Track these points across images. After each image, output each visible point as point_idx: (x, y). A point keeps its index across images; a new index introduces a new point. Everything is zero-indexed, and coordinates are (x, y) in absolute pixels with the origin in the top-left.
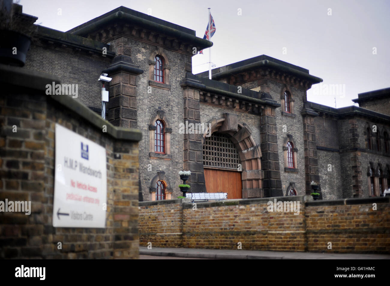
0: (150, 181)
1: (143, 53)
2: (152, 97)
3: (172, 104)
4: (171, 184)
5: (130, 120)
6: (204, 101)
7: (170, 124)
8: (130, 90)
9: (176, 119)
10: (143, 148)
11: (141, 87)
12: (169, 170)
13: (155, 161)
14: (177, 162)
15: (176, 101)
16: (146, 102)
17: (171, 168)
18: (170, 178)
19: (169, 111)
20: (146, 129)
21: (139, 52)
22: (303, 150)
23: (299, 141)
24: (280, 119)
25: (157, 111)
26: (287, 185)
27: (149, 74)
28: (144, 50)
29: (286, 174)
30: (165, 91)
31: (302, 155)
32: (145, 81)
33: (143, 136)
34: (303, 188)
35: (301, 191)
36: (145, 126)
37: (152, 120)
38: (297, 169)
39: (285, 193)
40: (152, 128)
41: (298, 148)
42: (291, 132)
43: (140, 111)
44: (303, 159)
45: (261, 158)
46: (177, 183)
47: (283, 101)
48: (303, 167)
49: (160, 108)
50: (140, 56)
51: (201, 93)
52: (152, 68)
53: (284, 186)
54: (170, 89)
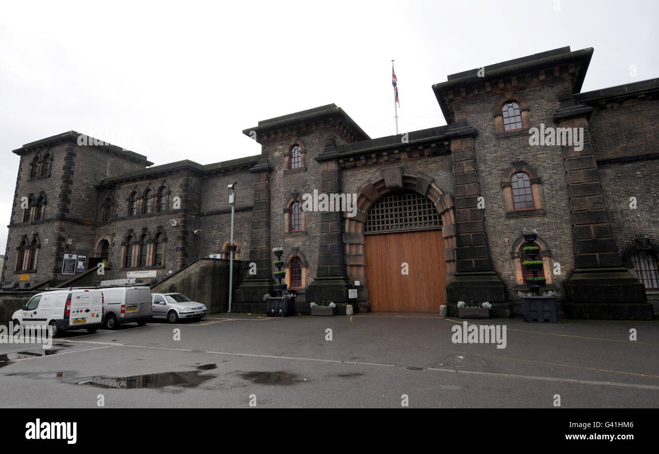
0: (285, 258)
1: (279, 149)
2: (288, 184)
3: (309, 183)
4: (307, 258)
5: (260, 211)
6: (342, 169)
8: (261, 185)
10: (278, 231)
11: (278, 179)
12: (305, 245)
13: (291, 239)
14: (314, 237)
15: (314, 178)
16: (282, 190)
17: (307, 243)
18: (306, 252)
20: (282, 213)
21: (276, 150)
22: (559, 176)
23: (546, 165)
24: (494, 146)
25: (292, 194)
26: (514, 237)
27: (285, 167)
28: (280, 147)
29: (512, 221)
30: (302, 174)
31: (558, 185)
32: (282, 172)
33: (278, 220)
34: (563, 237)
35: (557, 243)
36: (281, 211)
37: (287, 204)
38: (539, 210)
39: (508, 251)
40: (285, 211)
41: (545, 177)
42: (521, 158)
43: (276, 199)
44: (561, 189)
45: (453, 208)
46: (314, 257)
47: (499, 119)
48: (564, 204)
49: (295, 191)
50: (277, 154)
51: (341, 161)
52: (287, 159)
53: (506, 240)
54: (306, 170)
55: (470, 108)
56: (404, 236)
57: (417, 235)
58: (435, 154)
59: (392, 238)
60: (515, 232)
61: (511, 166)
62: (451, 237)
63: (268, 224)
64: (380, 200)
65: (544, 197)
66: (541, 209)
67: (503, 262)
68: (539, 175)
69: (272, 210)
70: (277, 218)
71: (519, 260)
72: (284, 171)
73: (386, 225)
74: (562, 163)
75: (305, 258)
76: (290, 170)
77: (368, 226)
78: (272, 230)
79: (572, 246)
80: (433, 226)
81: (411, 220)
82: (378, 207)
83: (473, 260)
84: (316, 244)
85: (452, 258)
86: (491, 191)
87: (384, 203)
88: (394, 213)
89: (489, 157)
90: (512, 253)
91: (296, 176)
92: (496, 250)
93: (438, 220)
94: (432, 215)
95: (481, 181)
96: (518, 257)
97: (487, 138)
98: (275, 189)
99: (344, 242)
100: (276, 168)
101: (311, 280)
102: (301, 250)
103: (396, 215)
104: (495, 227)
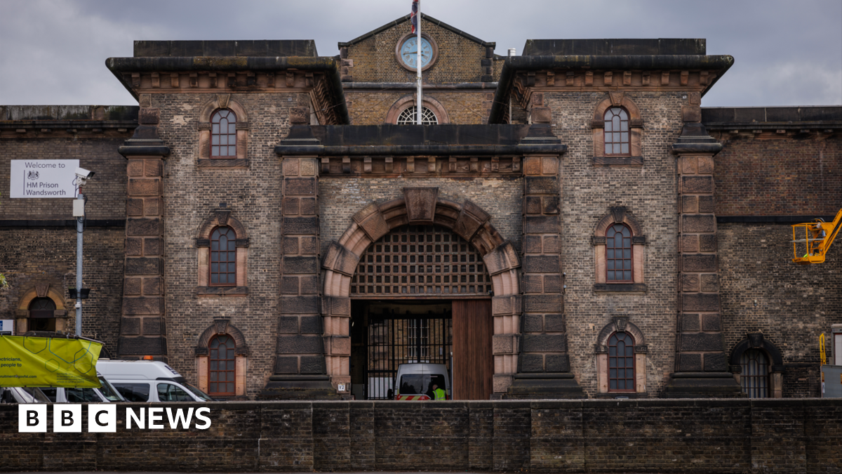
0: (198, 337)
1: (186, 112)
2: (207, 187)
3: (253, 192)
4: (247, 340)
5: (143, 238)
6: (325, 173)
7: (248, 231)
8: (145, 185)
9: (263, 219)
10: (183, 281)
11: (181, 174)
12: (243, 314)
13: (211, 301)
14: (263, 299)
15: (265, 185)
16: (192, 198)
17: (247, 310)
18: (246, 328)
19: (246, 206)
20: (191, 246)
21: (178, 112)
22: (670, 236)
23: (655, 219)
24: (588, 176)
25: (215, 211)
26: (603, 322)
27: (199, 148)
28: (187, 107)
29: (602, 299)
30: (238, 171)
31: (667, 250)
32: (190, 161)
33: (182, 260)
34: (665, 327)
35: (657, 334)
36: (189, 242)
37: (203, 230)
38: (639, 284)
39: (592, 342)
40: (200, 243)
41: (652, 236)
42: (624, 201)
43: (177, 217)
44: (670, 257)
45: (518, 268)
46: (261, 336)
47: (598, 133)
48: (670, 278)
49: (223, 204)
50: (179, 120)
51: (325, 160)
52: (204, 136)
53: (591, 326)
54: (248, 166)
55: (558, 104)
58: (494, 174)
60: (604, 315)
61: (608, 212)
62: (510, 315)
63: (161, 267)
64: (386, 237)
65: (647, 266)
66: (642, 284)
67: (583, 359)
68: (645, 232)
69: (169, 239)
70: (180, 256)
71: (605, 356)
72: (199, 161)
73: (392, 284)
74: (675, 218)
75: (242, 337)
76: (208, 159)
77: (359, 283)
78: (168, 279)
79: (674, 339)
80: (476, 294)
81: (438, 278)
82: (379, 249)
83: (544, 355)
84: (267, 314)
85: (508, 349)
86: (577, 249)
87: (392, 244)
88: (409, 264)
89: (579, 193)
90: (597, 347)
91: (226, 173)
92: (575, 341)
93: (484, 283)
94: (476, 273)
95: (564, 230)
96: (604, 353)
97: (578, 161)
98: (174, 194)
99: (324, 312)
100: (178, 150)
101: (261, 380)
102: (233, 322)
103: (413, 268)
104: (576, 305)
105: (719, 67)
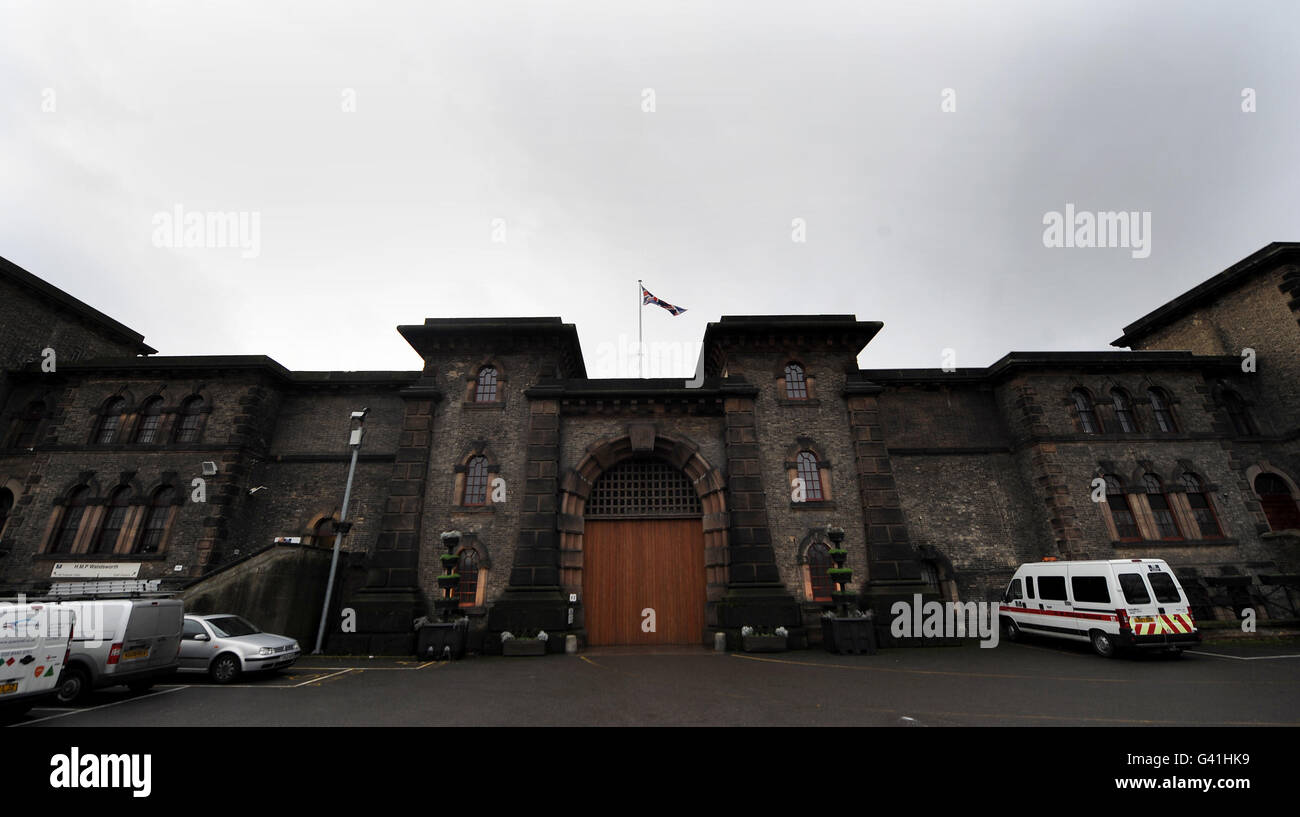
1: (459, 368)
2: (468, 425)
3: (506, 429)
4: (490, 553)
5: (409, 464)
6: (565, 414)
7: (499, 459)
8: (418, 422)
9: (513, 448)
10: (440, 502)
11: (449, 414)
12: (489, 530)
13: (462, 519)
14: (506, 516)
15: (517, 423)
16: (456, 433)
17: (492, 527)
18: (490, 543)
19: (499, 439)
20: (450, 472)
21: (453, 368)
22: (849, 462)
23: (835, 447)
24: (776, 414)
25: (475, 443)
26: (802, 535)
27: (465, 396)
28: (461, 365)
29: (798, 514)
30: (495, 413)
31: (848, 472)
32: (458, 405)
33: (441, 483)
34: (856, 539)
35: (850, 546)
36: (449, 468)
37: (462, 458)
38: (828, 502)
39: (794, 553)
40: (458, 469)
41: (834, 461)
42: (807, 433)
43: (442, 448)
44: (852, 478)
45: (725, 490)
46: (505, 552)
47: (782, 382)
48: (854, 496)
49: (481, 438)
50: (453, 374)
51: (565, 403)
52: (471, 385)
53: (792, 539)
54: (504, 408)
55: (749, 361)
56: (647, 525)
57: (665, 526)
58: (700, 413)
59: (628, 525)
60: (802, 529)
61: (796, 442)
62: (720, 531)
63: (422, 490)
64: (614, 468)
65: (832, 485)
66: (831, 501)
67: (787, 569)
68: (828, 458)
69: (433, 466)
70: (441, 479)
71: (807, 567)
72: (465, 404)
73: (619, 507)
74: (851, 446)
75: (486, 551)
76: (471, 406)
77: (592, 506)
78: (428, 499)
79: (864, 550)
80: (688, 514)
81: (657, 501)
82: (609, 478)
83: (754, 565)
84: (511, 530)
85: (720, 561)
86: (774, 472)
87: (619, 473)
88: (633, 489)
89: (770, 427)
90: (799, 557)
91: (485, 414)
92: (780, 552)
93: (695, 505)
94: (688, 497)
95: (761, 457)
96: (807, 563)
97: (768, 402)
98: (442, 430)
99: (560, 528)
100: (450, 396)
101: (497, 591)
102: (479, 537)
103: (636, 493)
104: (777, 521)
105: (868, 331)
